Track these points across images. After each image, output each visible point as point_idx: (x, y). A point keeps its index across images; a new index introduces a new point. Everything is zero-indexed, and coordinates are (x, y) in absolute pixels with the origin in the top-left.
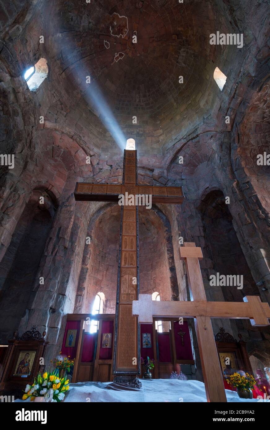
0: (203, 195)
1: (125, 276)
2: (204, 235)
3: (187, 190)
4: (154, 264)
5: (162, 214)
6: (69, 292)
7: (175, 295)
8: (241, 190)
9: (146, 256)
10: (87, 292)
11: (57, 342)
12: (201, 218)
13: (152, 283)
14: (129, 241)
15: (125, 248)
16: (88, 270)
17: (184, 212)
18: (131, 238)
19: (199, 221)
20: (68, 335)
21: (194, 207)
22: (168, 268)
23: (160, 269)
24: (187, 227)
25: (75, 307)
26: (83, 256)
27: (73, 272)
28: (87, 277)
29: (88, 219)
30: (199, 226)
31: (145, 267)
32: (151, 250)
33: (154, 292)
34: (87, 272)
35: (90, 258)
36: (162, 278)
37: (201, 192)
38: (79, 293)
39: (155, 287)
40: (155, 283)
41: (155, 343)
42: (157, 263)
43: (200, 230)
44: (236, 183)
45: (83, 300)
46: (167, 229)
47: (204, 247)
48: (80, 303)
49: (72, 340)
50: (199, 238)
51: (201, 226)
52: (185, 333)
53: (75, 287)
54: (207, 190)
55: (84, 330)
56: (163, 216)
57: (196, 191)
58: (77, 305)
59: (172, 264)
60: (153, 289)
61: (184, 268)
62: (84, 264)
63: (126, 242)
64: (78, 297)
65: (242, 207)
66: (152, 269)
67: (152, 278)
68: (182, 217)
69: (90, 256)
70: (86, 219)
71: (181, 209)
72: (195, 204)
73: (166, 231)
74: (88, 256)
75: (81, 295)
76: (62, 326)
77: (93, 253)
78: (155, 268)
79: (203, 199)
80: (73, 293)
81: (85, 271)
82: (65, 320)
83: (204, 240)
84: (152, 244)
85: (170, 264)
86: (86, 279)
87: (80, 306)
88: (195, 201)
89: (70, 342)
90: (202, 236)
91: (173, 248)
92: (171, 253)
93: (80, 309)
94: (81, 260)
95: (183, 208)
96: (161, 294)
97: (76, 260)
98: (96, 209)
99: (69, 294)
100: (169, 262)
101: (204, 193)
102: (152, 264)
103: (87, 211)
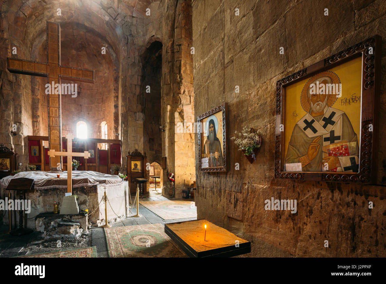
0: (148, 43)
1: (53, 131)
2: (140, 84)
3: (136, 33)
4: (104, 98)
5: (112, 51)
6: (25, 120)
7: (116, 126)
8: (173, 51)
9: (98, 90)
10: (43, 119)
11: (24, 153)
12: (142, 67)
13: (102, 114)
14: (54, 111)
15: (52, 115)
16: (39, 100)
17: (128, 57)
18: (55, 109)
19: (139, 71)
20: (32, 149)
21: (138, 54)
22: (114, 105)
23: (108, 103)
24: (129, 74)
25: (33, 130)
26: (32, 87)
27: (24, 104)
28: (40, 106)
29: (28, 46)
30: (138, 75)
31: (97, 100)
32: (102, 85)
33: (103, 121)
34: (38, 102)
35: (40, 89)
36: (109, 111)
37: (147, 38)
38: (35, 120)
39: (104, 118)
40: (104, 114)
41: (96, 155)
42: (107, 98)
43: (138, 79)
44: (171, 42)
45: (39, 125)
46: (116, 68)
47: (138, 94)
48: (38, 127)
49: (36, 152)
50: (135, 86)
51: (140, 75)
52: (117, 150)
53: (29, 116)
54: (152, 37)
55: (44, 146)
56: (113, 53)
57: (144, 35)
58: (35, 129)
59: (116, 102)
60: (102, 119)
61: (121, 108)
62: (34, 95)
63: (52, 111)
64: (34, 123)
65: (168, 68)
66: (102, 102)
67: (102, 110)
68: (126, 62)
69: (39, 87)
70: (27, 47)
71: (126, 53)
72: (140, 51)
73: (115, 70)
74: (37, 87)
75: (37, 122)
76: (25, 143)
77: (42, 83)
78: (105, 102)
79: (148, 47)
80: (29, 120)
81: (36, 101)
82: (27, 140)
83: (139, 89)
84: (103, 79)
85: (115, 102)
86: (39, 109)
87: (38, 130)
88: (140, 48)
89: (35, 153)
90: (138, 85)
91: (118, 88)
92: (117, 93)
93: (38, 132)
94: (30, 92)
95: (129, 53)
96: (108, 123)
97: (24, 93)
98: (36, 32)
99: (25, 122)
100: (115, 100)
101: (150, 40)
102: (102, 98)
103: (26, 37)
